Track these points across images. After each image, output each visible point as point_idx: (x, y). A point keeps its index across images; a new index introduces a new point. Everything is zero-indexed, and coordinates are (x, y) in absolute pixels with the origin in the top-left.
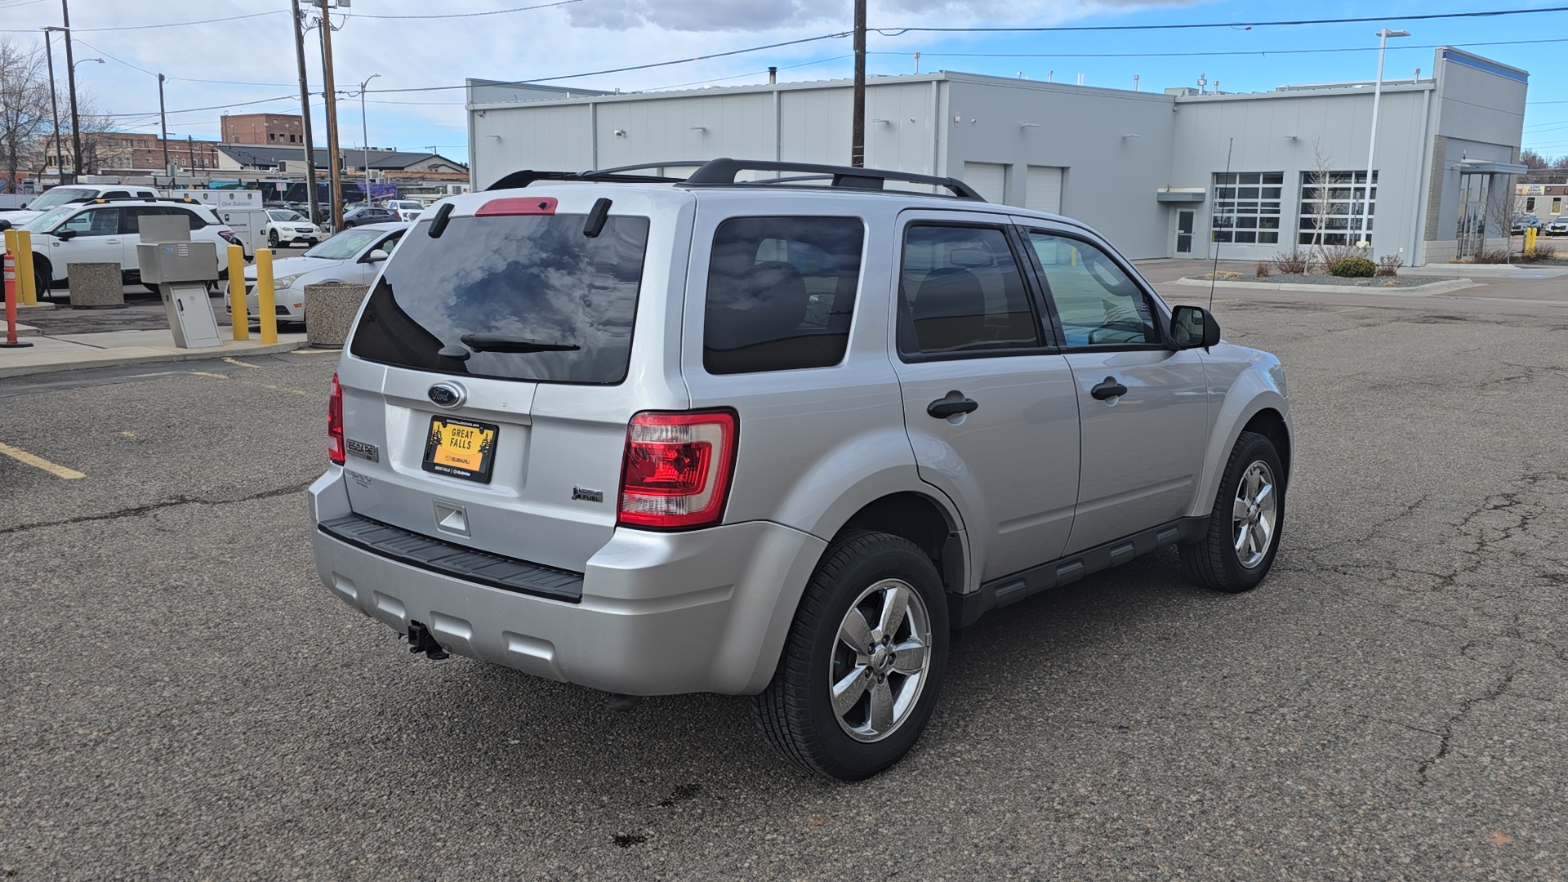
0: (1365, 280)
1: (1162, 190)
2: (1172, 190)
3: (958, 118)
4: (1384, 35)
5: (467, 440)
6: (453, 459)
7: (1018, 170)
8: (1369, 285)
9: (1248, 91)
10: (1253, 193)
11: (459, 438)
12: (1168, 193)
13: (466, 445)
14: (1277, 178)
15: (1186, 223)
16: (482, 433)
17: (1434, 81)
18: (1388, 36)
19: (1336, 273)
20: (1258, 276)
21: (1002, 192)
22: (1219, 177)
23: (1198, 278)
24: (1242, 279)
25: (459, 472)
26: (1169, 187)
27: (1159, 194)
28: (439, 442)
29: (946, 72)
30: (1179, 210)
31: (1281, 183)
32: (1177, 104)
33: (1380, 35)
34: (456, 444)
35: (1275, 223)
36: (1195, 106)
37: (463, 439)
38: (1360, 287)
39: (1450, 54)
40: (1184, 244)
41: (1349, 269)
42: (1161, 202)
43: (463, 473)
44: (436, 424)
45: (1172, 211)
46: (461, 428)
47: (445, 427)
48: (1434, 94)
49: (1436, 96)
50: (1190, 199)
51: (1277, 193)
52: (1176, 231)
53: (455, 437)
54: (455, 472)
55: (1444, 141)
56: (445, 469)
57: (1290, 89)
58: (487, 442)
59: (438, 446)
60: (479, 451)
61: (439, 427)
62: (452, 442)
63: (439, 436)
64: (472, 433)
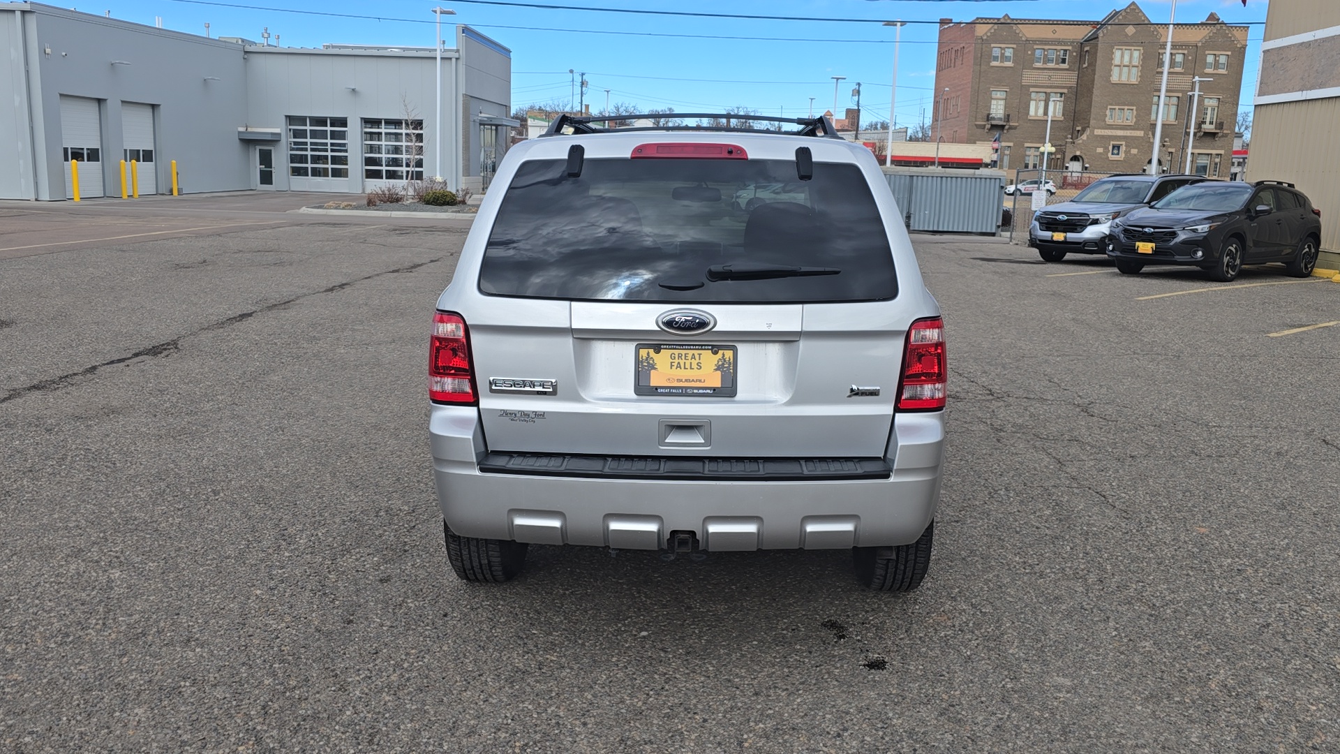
0: (455, 208)
1: (242, 129)
2: (249, 130)
3: (48, 51)
4: (438, 12)
5: (694, 362)
6: (680, 381)
7: (113, 105)
8: (459, 212)
9: (297, 46)
10: (323, 135)
11: (682, 362)
12: (246, 132)
13: (695, 366)
14: (343, 122)
15: (266, 159)
16: (715, 354)
17: (458, 51)
18: (441, 13)
19: (428, 203)
20: (368, 205)
21: (98, 126)
22: (291, 119)
23: (318, 208)
24: (356, 208)
25: (695, 391)
26: (247, 127)
27: (239, 132)
28: (652, 367)
29: (31, 3)
30: (258, 148)
31: (346, 127)
32: (246, 52)
33: (435, 12)
34: (679, 367)
35: (343, 160)
36: (263, 56)
37: (688, 362)
38: (455, 214)
39: (466, 30)
40: (266, 178)
41: (438, 200)
42: (242, 140)
43: (701, 391)
45: (251, 149)
46: (683, 352)
47: (657, 352)
48: (459, 61)
49: (460, 62)
50: (269, 138)
51: (342, 135)
52: (257, 167)
53: (676, 360)
54: (688, 391)
55: (469, 98)
56: (675, 391)
57: (333, 47)
58: (725, 360)
59: (652, 371)
60: (716, 370)
61: (648, 353)
62: (672, 366)
63: (651, 362)
64: (700, 354)
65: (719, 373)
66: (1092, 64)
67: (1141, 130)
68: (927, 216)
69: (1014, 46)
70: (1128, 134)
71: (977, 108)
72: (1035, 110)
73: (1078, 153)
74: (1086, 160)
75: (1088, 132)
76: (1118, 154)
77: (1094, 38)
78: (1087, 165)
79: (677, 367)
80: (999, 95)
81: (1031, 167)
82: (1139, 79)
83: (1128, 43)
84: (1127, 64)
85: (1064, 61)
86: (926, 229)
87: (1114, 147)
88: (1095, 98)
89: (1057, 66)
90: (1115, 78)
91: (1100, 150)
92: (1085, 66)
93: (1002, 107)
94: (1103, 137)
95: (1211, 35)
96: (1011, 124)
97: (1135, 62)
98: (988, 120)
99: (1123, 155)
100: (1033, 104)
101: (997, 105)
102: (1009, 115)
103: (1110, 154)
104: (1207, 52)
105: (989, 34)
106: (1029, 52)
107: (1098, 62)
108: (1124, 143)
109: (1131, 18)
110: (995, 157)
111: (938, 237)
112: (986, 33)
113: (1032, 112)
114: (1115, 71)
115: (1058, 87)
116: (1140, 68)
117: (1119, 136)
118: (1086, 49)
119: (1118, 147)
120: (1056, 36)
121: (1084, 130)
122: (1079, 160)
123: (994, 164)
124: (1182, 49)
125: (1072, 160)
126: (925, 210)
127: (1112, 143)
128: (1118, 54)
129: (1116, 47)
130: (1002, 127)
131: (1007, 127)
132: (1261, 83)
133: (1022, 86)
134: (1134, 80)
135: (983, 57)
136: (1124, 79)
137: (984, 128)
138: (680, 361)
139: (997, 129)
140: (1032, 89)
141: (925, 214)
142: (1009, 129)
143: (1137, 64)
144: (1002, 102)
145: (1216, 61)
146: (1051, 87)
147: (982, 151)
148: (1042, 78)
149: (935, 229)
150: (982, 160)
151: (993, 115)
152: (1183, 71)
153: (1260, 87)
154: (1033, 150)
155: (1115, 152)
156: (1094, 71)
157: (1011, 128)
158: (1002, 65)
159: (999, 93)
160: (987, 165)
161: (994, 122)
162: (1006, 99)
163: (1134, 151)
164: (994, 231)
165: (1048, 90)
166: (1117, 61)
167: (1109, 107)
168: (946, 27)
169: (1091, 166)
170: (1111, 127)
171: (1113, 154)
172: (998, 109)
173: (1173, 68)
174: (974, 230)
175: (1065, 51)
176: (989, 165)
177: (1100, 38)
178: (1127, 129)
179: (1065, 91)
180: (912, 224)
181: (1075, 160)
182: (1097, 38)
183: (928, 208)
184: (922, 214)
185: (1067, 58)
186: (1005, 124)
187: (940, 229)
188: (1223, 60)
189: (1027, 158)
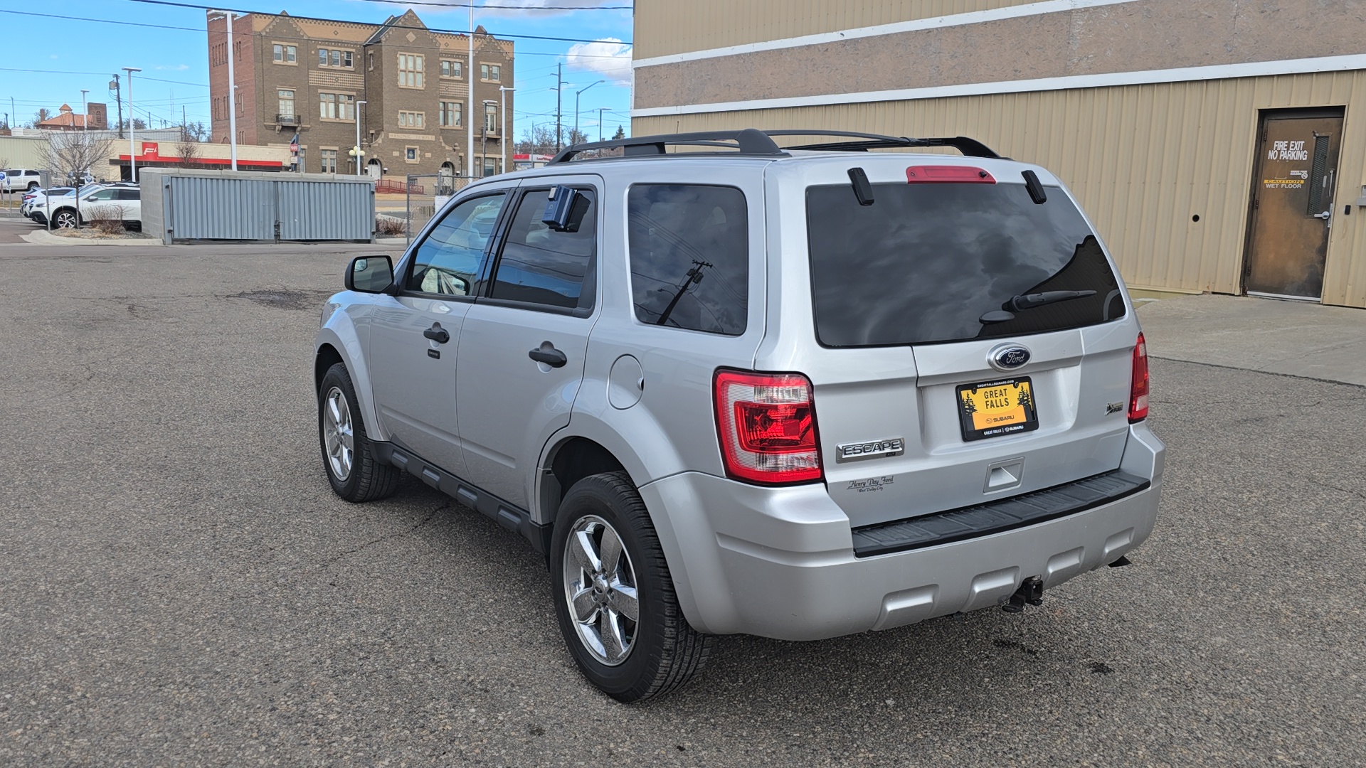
5: (1003, 398)
6: (996, 420)
11: (994, 399)
13: (1004, 403)
16: (1016, 387)
25: (1011, 429)
28: (972, 409)
34: (992, 406)
37: (998, 399)
43: (1015, 428)
44: (964, 394)
46: (993, 389)
47: (974, 393)
53: (989, 399)
54: (1007, 430)
56: (996, 432)
58: (1024, 393)
59: (974, 414)
60: (1019, 404)
61: (968, 395)
62: (987, 405)
63: (971, 404)
64: (1005, 390)
65: (1022, 406)
66: (379, 68)
67: (433, 134)
68: (297, 224)
69: (297, 45)
70: (421, 139)
71: (264, 109)
72: (326, 111)
73: (375, 157)
74: (384, 164)
75: (383, 135)
76: (414, 158)
77: (377, 41)
78: (386, 169)
79: (991, 406)
80: (286, 95)
81: (328, 169)
82: (425, 85)
83: (409, 49)
84: (412, 69)
85: (348, 63)
86: (298, 238)
87: (409, 151)
88: (385, 102)
89: (343, 68)
90: (402, 83)
91: (396, 154)
92: (370, 69)
93: (291, 108)
94: (397, 141)
95: (483, 46)
96: (303, 126)
97: (419, 68)
98: (278, 121)
99: (419, 159)
100: (323, 105)
101: (285, 105)
102: (299, 117)
103: (406, 158)
104: (481, 63)
105: (268, 30)
106: (313, 52)
107: (384, 66)
108: (418, 147)
109: (409, 23)
110: (295, 160)
111: (312, 246)
112: (265, 29)
113: (323, 115)
114: (402, 76)
115: (346, 89)
116: (424, 74)
117: (413, 140)
118: (370, 52)
119: (413, 151)
120: (338, 37)
121: (378, 133)
122: (376, 164)
123: (294, 167)
124: (459, 58)
125: (369, 163)
126: (294, 218)
127: (407, 146)
128: (402, 59)
129: (399, 53)
130: (294, 129)
131: (299, 129)
132: (636, 97)
133: (309, 86)
134: (420, 86)
135: (264, 54)
136: (411, 85)
137: (275, 129)
138: (992, 399)
139: (288, 130)
140: (320, 91)
141: (295, 222)
142: (301, 130)
143: (420, 70)
144: (291, 103)
145: (490, 72)
146: (339, 89)
147: (279, 153)
148: (329, 79)
149: (308, 238)
150: (281, 163)
151: (283, 116)
152: (462, 79)
153: (635, 101)
154: (328, 153)
155: (411, 155)
156: (381, 74)
157: (303, 130)
158: (285, 63)
159: (286, 93)
160: (287, 169)
161: (285, 124)
162: (294, 100)
163: (428, 155)
164: (369, 238)
165: (337, 92)
166: (402, 66)
167: (400, 111)
168: (216, 19)
169: (389, 169)
170: (403, 131)
171: (408, 158)
172: (287, 110)
173: (453, 76)
174: (349, 238)
175: (349, 53)
176: (290, 168)
177: (383, 43)
178: (418, 134)
179: (354, 93)
180: (281, 234)
181: (373, 164)
182: (380, 42)
183: (297, 216)
184: (292, 222)
185: (352, 60)
186: (296, 125)
187: (313, 238)
188: (495, 70)
189: (324, 161)
